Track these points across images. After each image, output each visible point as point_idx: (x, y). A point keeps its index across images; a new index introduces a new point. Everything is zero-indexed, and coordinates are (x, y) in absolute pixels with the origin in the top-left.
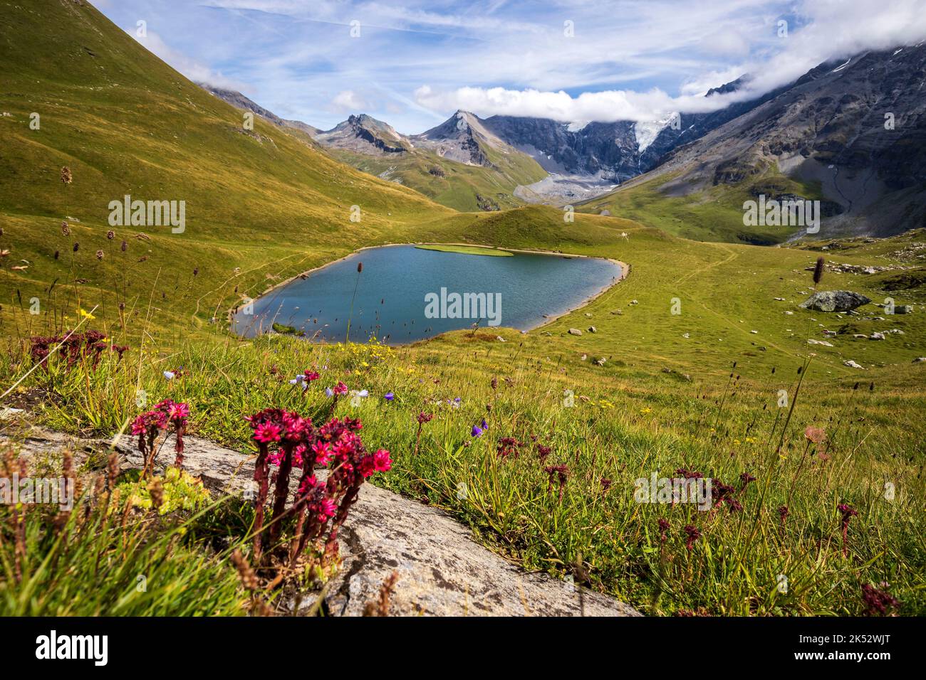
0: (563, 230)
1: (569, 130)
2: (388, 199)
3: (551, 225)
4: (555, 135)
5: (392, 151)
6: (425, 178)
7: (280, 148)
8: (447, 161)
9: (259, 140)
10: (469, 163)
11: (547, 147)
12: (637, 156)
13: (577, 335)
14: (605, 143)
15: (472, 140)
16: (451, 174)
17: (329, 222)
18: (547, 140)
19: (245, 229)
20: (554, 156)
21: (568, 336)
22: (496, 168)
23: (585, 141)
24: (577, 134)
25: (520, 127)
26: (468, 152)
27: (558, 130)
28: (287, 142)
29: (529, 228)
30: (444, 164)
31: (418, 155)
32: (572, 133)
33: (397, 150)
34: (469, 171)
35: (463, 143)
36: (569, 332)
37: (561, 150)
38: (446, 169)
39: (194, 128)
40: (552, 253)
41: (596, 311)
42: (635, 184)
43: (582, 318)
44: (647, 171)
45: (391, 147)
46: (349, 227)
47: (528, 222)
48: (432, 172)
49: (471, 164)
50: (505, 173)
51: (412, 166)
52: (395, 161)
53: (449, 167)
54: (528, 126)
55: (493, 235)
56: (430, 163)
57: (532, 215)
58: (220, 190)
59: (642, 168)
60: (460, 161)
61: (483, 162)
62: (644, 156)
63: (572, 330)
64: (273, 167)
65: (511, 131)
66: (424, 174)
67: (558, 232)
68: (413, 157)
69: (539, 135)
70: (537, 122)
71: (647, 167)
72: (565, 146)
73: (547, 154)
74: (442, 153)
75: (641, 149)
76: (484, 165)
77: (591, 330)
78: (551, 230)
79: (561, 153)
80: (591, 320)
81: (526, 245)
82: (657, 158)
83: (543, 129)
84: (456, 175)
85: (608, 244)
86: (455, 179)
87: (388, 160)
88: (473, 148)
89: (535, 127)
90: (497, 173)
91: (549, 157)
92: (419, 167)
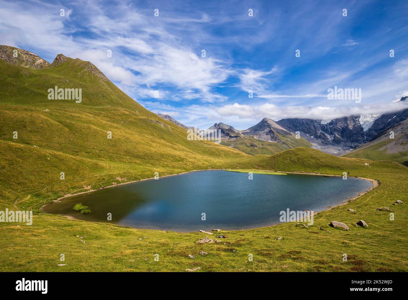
0: (321, 160)
1: (321, 123)
2: (221, 152)
3: (312, 158)
4: (314, 127)
5: (233, 137)
6: (248, 148)
7: (173, 130)
8: (259, 141)
9: (162, 126)
10: (270, 141)
11: (310, 132)
12: (363, 134)
13: (342, 229)
14: (342, 128)
15: (271, 131)
16: (261, 146)
17: (180, 157)
18: (311, 129)
19: (127, 157)
20: (315, 136)
21: (330, 229)
22: (284, 143)
23: (331, 128)
24: (326, 125)
25: (295, 124)
26: (269, 136)
27: (315, 124)
28: (178, 128)
29: (298, 160)
30: (258, 142)
31: (245, 138)
32: (323, 125)
33: (235, 137)
34: (270, 145)
35: (267, 132)
36: (331, 225)
37: (318, 133)
38: (259, 144)
39: (133, 120)
40: (315, 174)
41: (359, 208)
42: (365, 148)
43: (345, 213)
44: (371, 141)
45: (233, 136)
46: (190, 160)
47: (297, 156)
48: (251, 146)
49: (271, 142)
50: (289, 145)
51: (242, 143)
52: (234, 141)
53: (260, 143)
54: (299, 123)
55: (275, 164)
56: (250, 142)
57: (299, 152)
58: (125, 140)
59: (367, 140)
60: (265, 140)
61: (277, 140)
62: (367, 133)
63: (335, 223)
64: (165, 137)
65: (291, 126)
66: (248, 146)
67: (318, 162)
68: (243, 139)
69: (305, 127)
70: (304, 121)
71: (370, 139)
72: (321, 131)
73: (311, 136)
74: (256, 137)
75: (365, 130)
76: (278, 142)
77: (360, 224)
78: (313, 160)
79: (319, 134)
80: (357, 215)
81: (296, 169)
82: (376, 134)
83: (307, 124)
84: (263, 146)
85: (356, 169)
86: (263, 148)
87: (231, 141)
88: (272, 134)
89: (303, 123)
90: (284, 145)
91: (312, 137)
92: (245, 143)
